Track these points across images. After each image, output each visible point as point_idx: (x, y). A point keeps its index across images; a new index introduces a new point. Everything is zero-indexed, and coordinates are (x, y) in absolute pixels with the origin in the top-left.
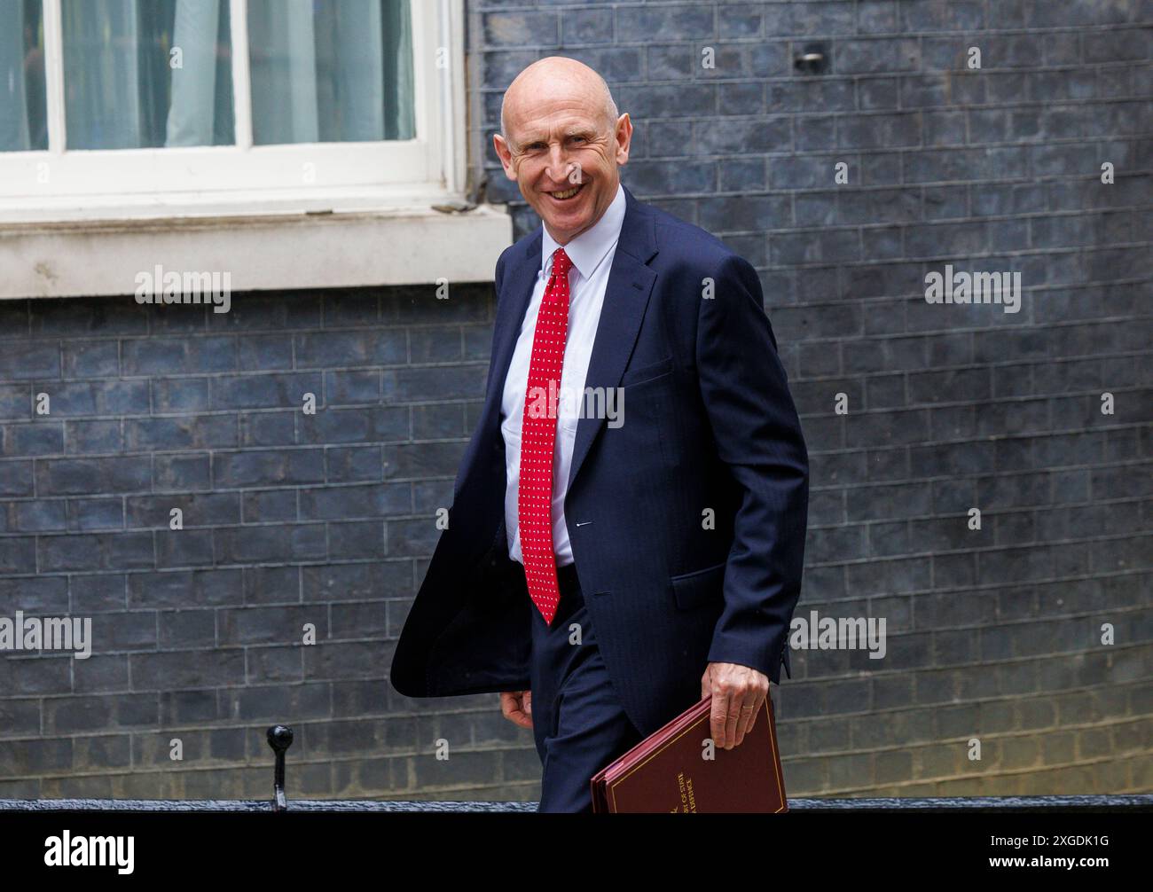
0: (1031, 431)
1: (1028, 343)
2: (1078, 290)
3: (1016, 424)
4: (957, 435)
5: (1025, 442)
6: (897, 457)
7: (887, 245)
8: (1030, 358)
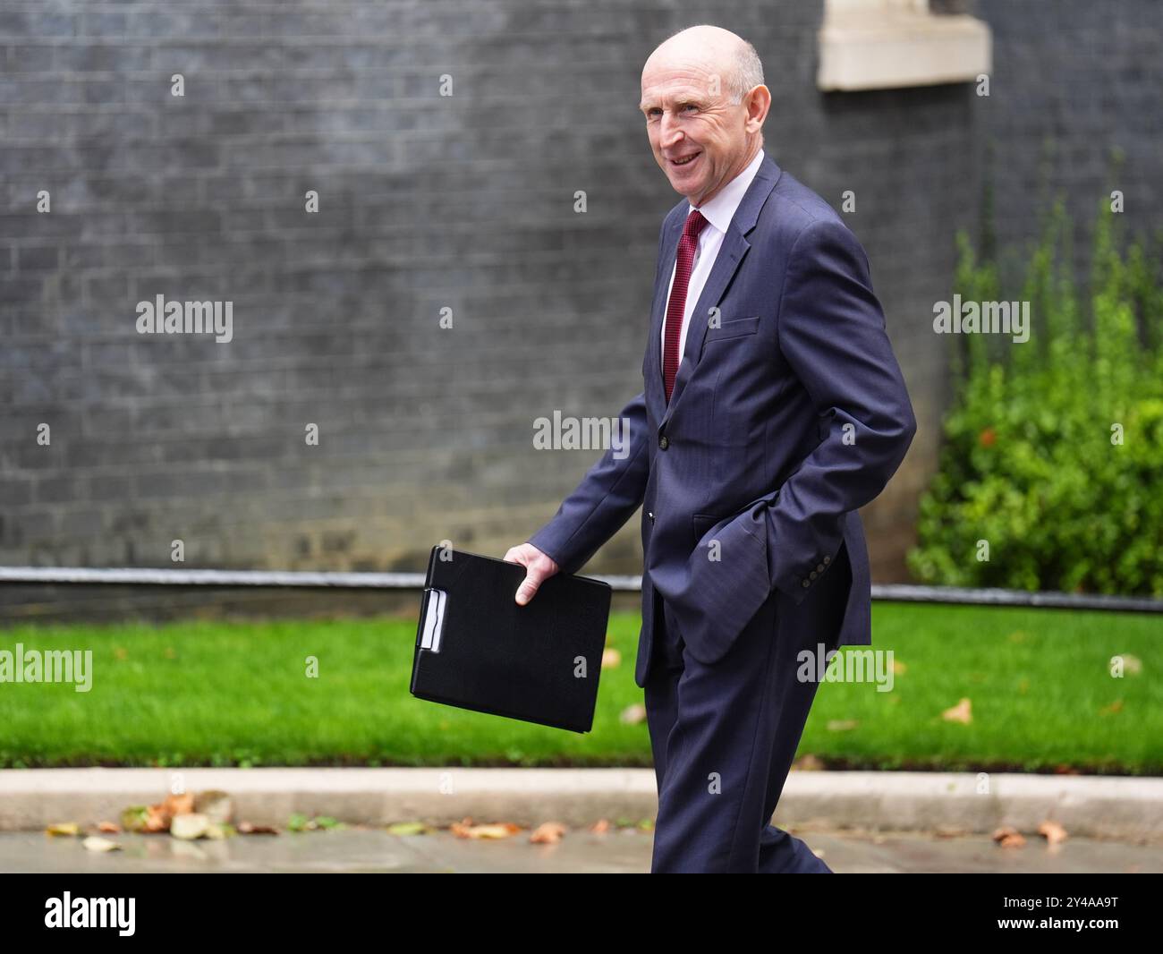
0: (398, 259)
1: (396, 183)
2: (450, 140)
3: (382, 253)
4: (320, 260)
5: (391, 270)
6: (257, 280)
7: (251, 93)
8: (401, 195)
